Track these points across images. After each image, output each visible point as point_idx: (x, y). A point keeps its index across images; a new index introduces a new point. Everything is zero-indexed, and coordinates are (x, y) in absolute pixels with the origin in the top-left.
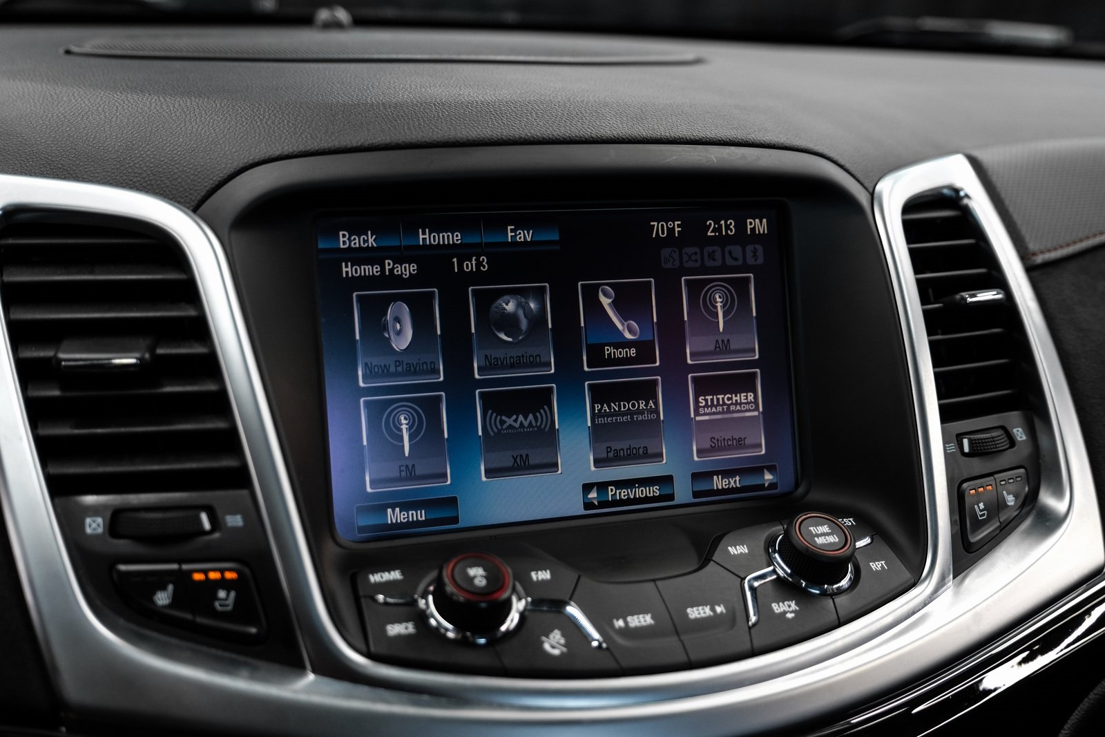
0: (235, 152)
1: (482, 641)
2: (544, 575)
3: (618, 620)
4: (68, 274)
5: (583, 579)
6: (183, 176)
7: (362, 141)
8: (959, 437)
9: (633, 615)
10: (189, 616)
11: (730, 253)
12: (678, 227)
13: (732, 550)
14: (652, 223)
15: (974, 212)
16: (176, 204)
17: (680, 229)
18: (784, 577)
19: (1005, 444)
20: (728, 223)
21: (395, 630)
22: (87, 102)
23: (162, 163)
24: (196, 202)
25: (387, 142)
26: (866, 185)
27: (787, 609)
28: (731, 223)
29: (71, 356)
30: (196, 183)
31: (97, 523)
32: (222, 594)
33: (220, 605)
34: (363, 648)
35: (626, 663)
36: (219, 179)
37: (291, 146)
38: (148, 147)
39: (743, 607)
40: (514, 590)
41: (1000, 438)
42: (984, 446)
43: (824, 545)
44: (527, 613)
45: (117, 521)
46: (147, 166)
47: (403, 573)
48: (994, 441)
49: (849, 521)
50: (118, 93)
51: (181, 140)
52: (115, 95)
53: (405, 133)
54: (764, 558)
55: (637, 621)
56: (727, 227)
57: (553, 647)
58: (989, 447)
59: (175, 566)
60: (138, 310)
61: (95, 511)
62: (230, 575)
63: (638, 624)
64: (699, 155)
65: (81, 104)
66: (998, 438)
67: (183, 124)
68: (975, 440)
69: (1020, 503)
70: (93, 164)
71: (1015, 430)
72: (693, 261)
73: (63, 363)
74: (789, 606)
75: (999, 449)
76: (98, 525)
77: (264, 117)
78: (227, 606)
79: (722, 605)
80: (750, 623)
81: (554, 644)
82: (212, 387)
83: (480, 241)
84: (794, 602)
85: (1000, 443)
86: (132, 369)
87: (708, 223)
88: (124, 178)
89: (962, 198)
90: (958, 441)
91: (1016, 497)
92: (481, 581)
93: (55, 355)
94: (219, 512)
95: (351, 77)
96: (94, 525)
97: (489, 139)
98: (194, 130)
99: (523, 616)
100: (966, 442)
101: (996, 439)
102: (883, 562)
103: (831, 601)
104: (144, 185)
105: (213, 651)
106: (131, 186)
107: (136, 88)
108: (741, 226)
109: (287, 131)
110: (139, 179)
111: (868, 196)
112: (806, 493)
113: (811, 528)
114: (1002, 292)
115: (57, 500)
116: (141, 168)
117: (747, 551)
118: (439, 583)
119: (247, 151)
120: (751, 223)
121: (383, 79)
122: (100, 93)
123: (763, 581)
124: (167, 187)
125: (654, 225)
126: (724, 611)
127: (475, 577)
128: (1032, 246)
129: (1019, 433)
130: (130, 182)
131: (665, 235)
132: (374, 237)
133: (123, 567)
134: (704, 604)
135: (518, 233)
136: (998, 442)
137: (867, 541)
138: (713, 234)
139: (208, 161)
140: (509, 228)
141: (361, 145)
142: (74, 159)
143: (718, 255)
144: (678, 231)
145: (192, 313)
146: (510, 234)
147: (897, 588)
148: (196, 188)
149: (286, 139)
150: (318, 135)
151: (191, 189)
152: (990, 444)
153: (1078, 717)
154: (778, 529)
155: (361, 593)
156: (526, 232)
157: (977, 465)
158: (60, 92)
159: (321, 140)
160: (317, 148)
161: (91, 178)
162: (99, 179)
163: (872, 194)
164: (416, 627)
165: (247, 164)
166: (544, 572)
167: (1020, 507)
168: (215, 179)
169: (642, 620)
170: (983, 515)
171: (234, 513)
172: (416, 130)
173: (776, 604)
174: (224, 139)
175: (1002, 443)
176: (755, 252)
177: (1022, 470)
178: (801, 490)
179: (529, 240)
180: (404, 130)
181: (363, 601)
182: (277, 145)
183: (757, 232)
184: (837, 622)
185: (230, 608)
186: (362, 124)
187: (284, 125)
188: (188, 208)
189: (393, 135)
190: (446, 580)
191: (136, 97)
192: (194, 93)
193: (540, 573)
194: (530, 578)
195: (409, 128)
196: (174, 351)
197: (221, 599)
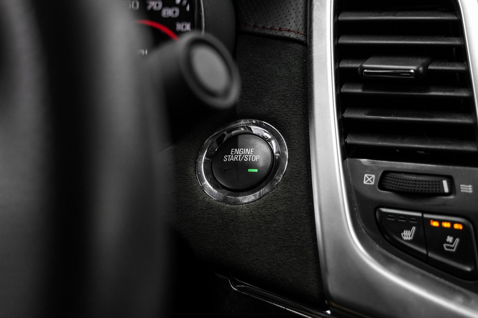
10: (424, 252)
32: (450, 239)
45: (385, 179)
59: (419, 214)
61: (371, 170)
62: (457, 226)
73: (365, 70)
78: (453, 248)
82: (464, 94)
93: (361, 65)
94: (456, 182)
105: (438, 278)
133: (384, 210)
145: (457, 42)
171: (468, 184)
196: (440, 68)
197: (449, 243)
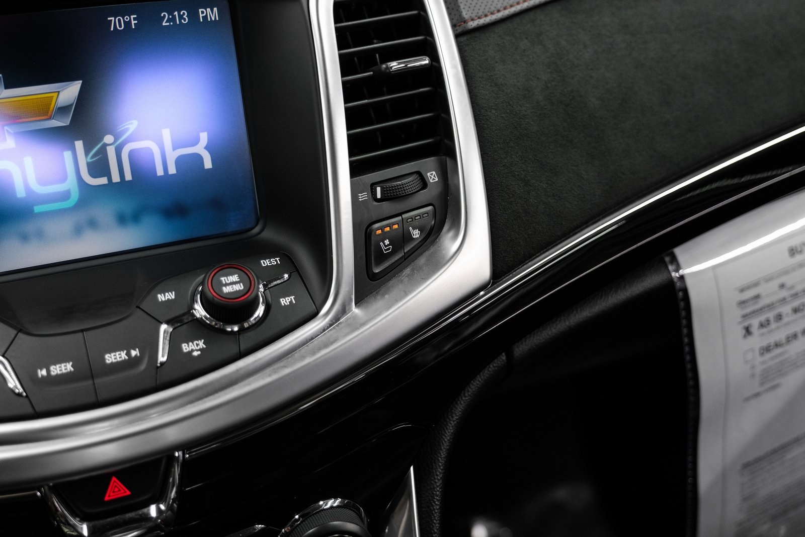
3: (42, 370)
8: (373, 187)
9: (56, 364)
12: (134, 20)
13: (161, 297)
14: (109, 19)
17: (136, 22)
19: (417, 186)
20: (182, 13)
27: (195, 347)
28: (184, 13)
35: (40, 407)
42: (396, 192)
49: (276, 260)
55: (58, 369)
56: (181, 17)
58: (401, 192)
63: (59, 372)
66: (410, 183)
68: (387, 187)
69: (423, 237)
71: (428, 174)
74: (197, 345)
75: (410, 192)
79: (137, 349)
80: (158, 363)
84: (202, 341)
87: (162, 15)
90: (370, 190)
91: (422, 230)
100: (379, 189)
101: (408, 184)
102: (293, 297)
108: (193, 15)
113: (223, 278)
114: (432, 58)
117: (173, 297)
120: (203, 12)
123: (179, 324)
125: (111, 20)
126: (138, 354)
128: (465, 14)
129: (432, 176)
131: (123, 28)
134: (121, 349)
136: (411, 186)
137: (284, 278)
138: (168, 24)
144: (134, 24)
157: (388, 207)
167: (422, 240)
169: (63, 367)
170: (389, 249)
173: (187, 344)
177: (430, 208)
178: (257, 230)
183: (209, 20)
184: (240, 355)
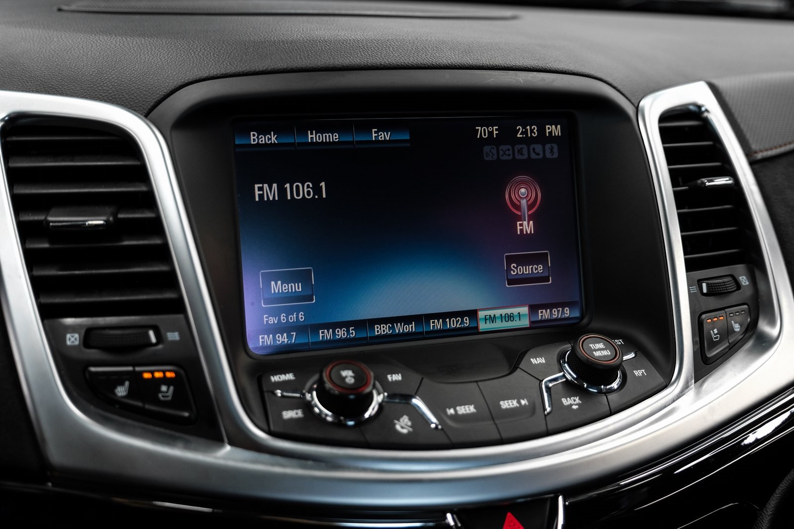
0: (175, 75)
1: (351, 423)
2: (397, 377)
3: (450, 409)
4: (55, 161)
5: (426, 381)
6: (138, 92)
7: (266, 66)
8: (700, 282)
9: (460, 406)
10: (140, 404)
11: (534, 149)
12: (496, 131)
13: (533, 361)
14: (477, 128)
15: (712, 123)
16: (133, 111)
17: (497, 132)
18: (571, 380)
19: (733, 287)
20: (533, 128)
21: (288, 415)
22: (70, 42)
23: (123, 83)
24: (147, 110)
25: (284, 67)
26: (633, 101)
27: (572, 402)
28: (534, 128)
29: (58, 219)
30: (147, 97)
31: (74, 337)
32: (164, 388)
33: (163, 396)
34: (266, 428)
35: (455, 439)
36: (164, 94)
37: (215, 70)
38: (113, 72)
39: (541, 401)
40: (374, 387)
41: (729, 283)
42: (718, 288)
43: (600, 357)
44: (384, 404)
45: (89, 337)
46: (112, 85)
47: (295, 375)
48: (725, 285)
49: (620, 341)
50: (93, 35)
51: (137, 67)
52: (91, 37)
53: (298, 61)
54: (557, 367)
55: (463, 409)
56: (532, 131)
57: (402, 428)
58: (721, 289)
59: (130, 369)
60: (104, 188)
61: (73, 329)
62: (169, 375)
63: (464, 412)
64: (511, 78)
65: (66, 43)
66: (728, 283)
67: (139, 56)
68: (711, 284)
69: (744, 330)
70: (74, 84)
71: (741, 278)
72: (506, 155)
73: (51, 224)
74: (575, 400)
75: (729, 290)
76: (76, 339)
77: (197, 51)
78: (168, 397)
79: (525, 399)
80: (546, 412)
81: (403, 426)
82: (158, 241)
83: (352, 140)
84: (578, 397)
85: (729, 287)
86: (101, 228)
87: (518, 128)
88: (96, 93)
89: (703, 112)
90: (698, 284)
91: (741, 325)
92: (350, 380)
93: (46, 218)
94: (162, 330)
95: (261, 24)
96: (73, 339)
97: (358, 66)
98: (147, 60)
99: (381, 406)
100: (704, 285)
101: (727, 283)
102: (643, 370)
103: (605, 397)
104: (110, 98)
105: (158, 429)
106: (101, 99)
107: (106, 32)
108: (542, 130)
109: (213, 60)
110: (107, 94)
111: (634, 109)
112: (589, 324)
113: (591, 345)
114: (732, 179)
115: (46, 321)
116: (109, 87)
117: (544, 362)
118: (320, 382)
119: (184, 73)
120: (549, 128)
121: (283, 25)
122: (80, 36)
123: (556, 383)
124: (127, 99)
125: (479, 129)
126: (527, 403)
127: (346, 377)
128: (754, 146)
129: (744, 280)
130: (101, 97)
131: (486, 136)
132: (276, 136)
133: (93, 369)
134: (512, 398)
135: (380, 134)
136: (728, 286)
137: (632, 355)
138: (521, 136)
139: (156, 81)
140: (373, 130)
141: (266, 70)
142: (61, 81)
143: (525, 151)
144: (496, 134)
145: (144, 188)
146: (374, 135)
147: (653, 389)
148: (147, 100)
149: (212, 65)
150: (235, 63)
151: (144, 101)
152: (722, 287)
153: (786, 485)
154: (568, 346)
155: (265, 389)
156: (385, 133)
157: (713, 302)
158: (52, 35)
159: (237, 66)
160: (234, 72)
161: (72, 94)
162: (78, 94)
163: (637, 108)
164: (304, 413)
165: (184, 83)
166: (397, 375)
167: (744, 332)
168: (160, 93)
169: (467, 409)
170: (717, 338)
171: (173, 331)
172: (305, 59)
173: (565, 399)
174: (168, 66)
175: (731, 286)
176: (552, 149)
177: (746, 306)
178: (585, 321)
179: (388, 139)
180: (296, 59)
181: (266, 394)
182: (206, 70)
183: (553, 135)
184: (609, 412)
185: (169, 398)
186: (267, 55)
187: (211, 56)
188: (142, 114)
189: (289, 63)
190: (325, 379)
191: (105, 38)
192: (148, 35)
193: (394, 375)
194: (387, 379)
195: (301, 58)
196: (130, 216)
197: (163, 392)
